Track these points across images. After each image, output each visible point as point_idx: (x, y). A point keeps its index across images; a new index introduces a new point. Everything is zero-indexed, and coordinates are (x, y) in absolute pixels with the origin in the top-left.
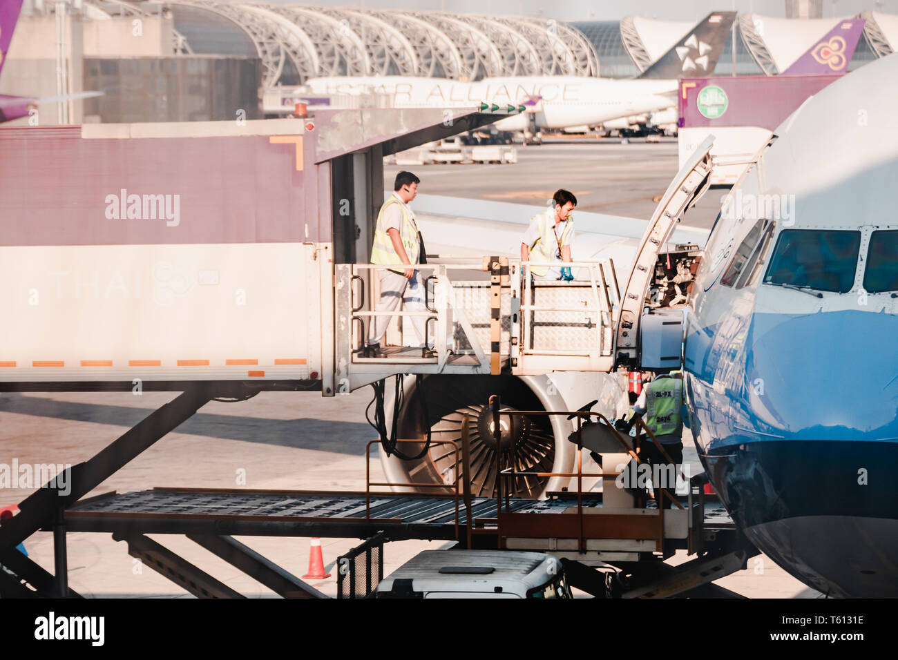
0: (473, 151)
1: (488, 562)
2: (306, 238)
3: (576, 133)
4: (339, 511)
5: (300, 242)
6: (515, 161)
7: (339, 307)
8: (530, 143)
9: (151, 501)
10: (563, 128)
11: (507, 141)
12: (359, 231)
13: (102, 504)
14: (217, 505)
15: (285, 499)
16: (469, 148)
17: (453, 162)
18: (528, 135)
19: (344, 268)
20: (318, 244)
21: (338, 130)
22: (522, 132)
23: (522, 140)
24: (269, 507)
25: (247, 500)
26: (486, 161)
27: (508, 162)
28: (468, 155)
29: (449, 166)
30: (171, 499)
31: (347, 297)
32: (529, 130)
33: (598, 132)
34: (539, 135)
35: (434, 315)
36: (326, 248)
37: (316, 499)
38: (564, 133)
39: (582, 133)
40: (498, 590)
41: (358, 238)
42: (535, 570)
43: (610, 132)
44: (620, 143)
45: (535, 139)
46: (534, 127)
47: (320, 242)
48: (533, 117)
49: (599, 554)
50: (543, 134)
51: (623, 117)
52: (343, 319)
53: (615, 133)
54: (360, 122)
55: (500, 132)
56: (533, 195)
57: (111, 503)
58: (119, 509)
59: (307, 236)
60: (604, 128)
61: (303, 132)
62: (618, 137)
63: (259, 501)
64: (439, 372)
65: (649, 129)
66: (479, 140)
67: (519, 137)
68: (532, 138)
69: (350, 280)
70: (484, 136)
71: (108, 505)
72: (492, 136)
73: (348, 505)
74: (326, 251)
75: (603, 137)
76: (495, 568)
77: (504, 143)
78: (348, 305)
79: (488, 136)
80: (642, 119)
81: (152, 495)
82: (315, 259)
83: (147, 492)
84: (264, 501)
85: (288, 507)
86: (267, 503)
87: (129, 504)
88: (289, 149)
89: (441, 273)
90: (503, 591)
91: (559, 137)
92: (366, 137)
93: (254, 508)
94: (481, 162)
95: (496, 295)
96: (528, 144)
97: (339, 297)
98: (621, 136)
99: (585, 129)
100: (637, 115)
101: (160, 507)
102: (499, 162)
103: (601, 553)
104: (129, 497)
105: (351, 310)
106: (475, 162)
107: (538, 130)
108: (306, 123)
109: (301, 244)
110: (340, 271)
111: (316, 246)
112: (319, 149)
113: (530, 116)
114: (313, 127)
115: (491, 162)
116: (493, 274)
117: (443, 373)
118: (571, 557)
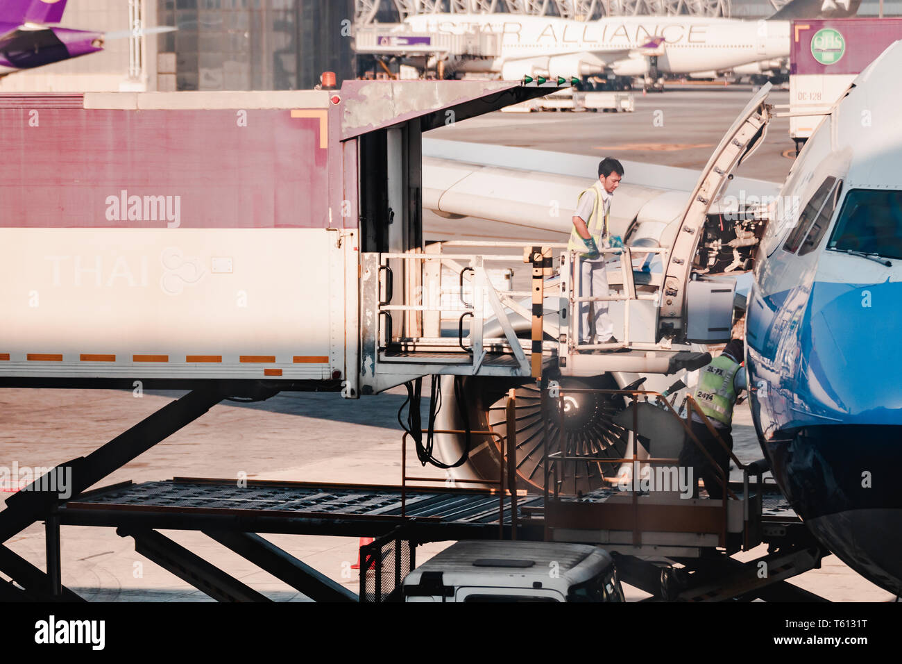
0: (586, 97)
1: (529, 555)
2: (329, 224)
3: (702, 79)
4: (374, 507)
5: (323, 227)
6: (632, 109)
7: (365, 301)
8: (651, 89)
9: (169, 492)
10: (688, 73)
11: (626, 88)
12: (393, 214)
13: (114, 495)
14: (242, 498)
15: (318, 492)
16: (581, 94)
17: (563, 110)
18: (648, 81)
19: (372, 256)
20: (342, 230)
21: (367, 103)
22: (643, 77)
23: (642, 86)
24: (297, 501)
25: (275, 493)
26: (601, 108)
27: (624, 110)
28: (580, 102)
29: (559, 113)
30: (192, 490)
31: (374, 289)
32: (650, 75)
33: (726, 78)
34: (661, 81)
35: (469, 310)
36: (352, 234)
37: (350, 493)
38: (690, 79)
39: (710, 79)
40: (537, 585)
41: (391, 223)
42: (580, 564)
43: (741, 78)
44: (750, 91)
45: (656, 86)
46: (655, 72)
47: (345, 228)
48: (654, 60)
49: (655, 548)
50: (666, 80)
51: (755, 62)
52: (369, 314)
53: (746, 80)
54: (391, 95)
55: (617, 77)
56: (649, 148)
57: (125, 494)
58: (132, 501)
59: (330, 221)
60: (733, 73)
61: (328, 106)
62: (749, 84)
63: (287, 494)
64: (474, 373)
65: (783, 74)
66: (594, 86)
67: (640, 83)
68: (653, 84)
69: (377, 271)
70: (600, 81)
71: (122, 497)
72: (609, 82)
73: (384, 500)
74: (353, 238)
75: (732, 83)
76: (536, 561)
77: (622, 90)
78: (375, 298)
79: (604, 82)
80: (776, 64)
81: (172, 485)
82: (339, 247)
83: (168, 482)
84: (293, 494)
85: (318, 501)
86: (296, 497)
87: (144, 496)
88: (311, 124)
89: (477, 264)
90: (543, 587)
91: (683, 83)
92: (397, 113)
93: (282, 502)
94: (595, 110)
95: (538, 289)
96: (648, 91)
97: (364, 289)
98: (752, 82)
99: (712, 74)
100: (771, 59)
101: (177, 500)
102: (615, 110)
103: (658, 548)
104: (146, 487)
105: (378, 303)
106: (587, 110)
107: (660, 75)
108: (331, 95)
109: (324, 230)
110: (367, 261)
111: (340, 233)
112: (345, 125)
113: (651, 60)
114: (339, 100)
115: (606, 110)
116: (534, 267)
117: (479, 374)
118: (624, 551)
